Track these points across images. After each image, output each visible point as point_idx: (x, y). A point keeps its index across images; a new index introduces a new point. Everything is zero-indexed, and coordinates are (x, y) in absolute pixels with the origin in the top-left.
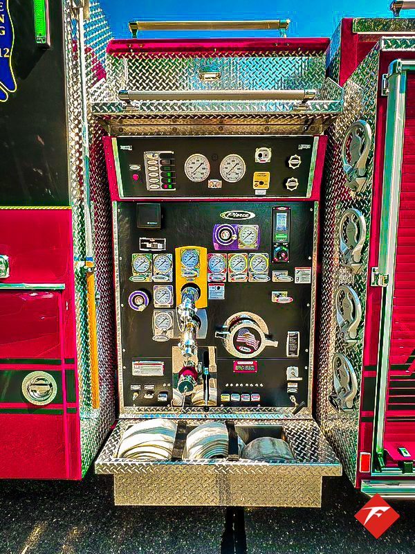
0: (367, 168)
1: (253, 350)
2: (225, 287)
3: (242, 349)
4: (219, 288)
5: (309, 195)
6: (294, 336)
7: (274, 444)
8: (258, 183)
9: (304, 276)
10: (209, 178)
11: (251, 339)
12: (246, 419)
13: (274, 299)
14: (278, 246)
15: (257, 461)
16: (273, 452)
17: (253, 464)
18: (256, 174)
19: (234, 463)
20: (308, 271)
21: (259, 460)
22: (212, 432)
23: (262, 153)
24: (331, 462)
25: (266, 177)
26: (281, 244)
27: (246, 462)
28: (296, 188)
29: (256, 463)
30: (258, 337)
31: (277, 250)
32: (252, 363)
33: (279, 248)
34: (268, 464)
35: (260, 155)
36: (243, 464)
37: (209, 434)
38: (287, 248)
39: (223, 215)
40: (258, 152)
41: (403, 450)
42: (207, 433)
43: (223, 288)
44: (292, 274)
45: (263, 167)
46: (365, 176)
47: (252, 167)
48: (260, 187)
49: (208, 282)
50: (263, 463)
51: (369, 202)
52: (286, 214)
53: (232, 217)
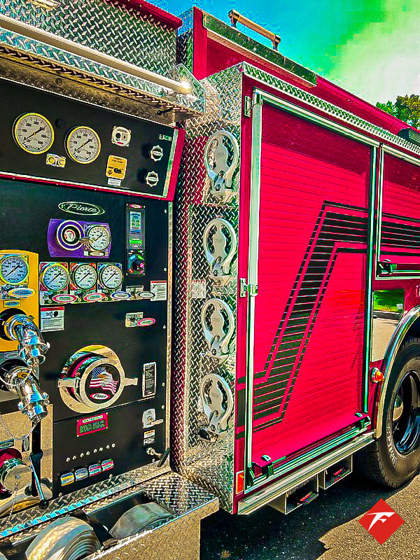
0: (233, 180)
1: (111, 396)
2: (65, 312)
3: (96, 398)
4: (56, 314)
5: (165, 195)
6: (151, 369)
7: (147, 509)
8: (113, 170)
9: (160, 291)
10: (49, 151)
11: (107, 381)
12: (97, 500)
13: (128, 324)
14: (133, 254)
15: (137, 534)
16: (151, 517)
17: (135, 539)
18: (111, 157)
19: (112, 549)
20: (164, 285)
21: (139, 532)
22: (67, 529)
23: (121, 133)
24: (209, 499)
25: (122, 163)
26: (136, 252)
27: (126, 541)
28: (155, 184)
29: (138, 536)
30: (116, 376)
31: (132, 258)
32: (101, 417)
33: (134, 257)
34: (151, 531)
35: (118, 136)
36: (123, 545)
37: (66, 531)
38: (142, 257)
39: (61, 205)
40: (116, 131)
41: (265, 456)
42: (60, 532)
43: (61, 313)
44: (147, 289)
45: (119, 151)
46: (232, 188)
47: (108, 148)
48: (114, 175)
49: (40, 306)
50: (146, 533)
51: (236, 213)
52: (140, 214)
53: (75, 210)
